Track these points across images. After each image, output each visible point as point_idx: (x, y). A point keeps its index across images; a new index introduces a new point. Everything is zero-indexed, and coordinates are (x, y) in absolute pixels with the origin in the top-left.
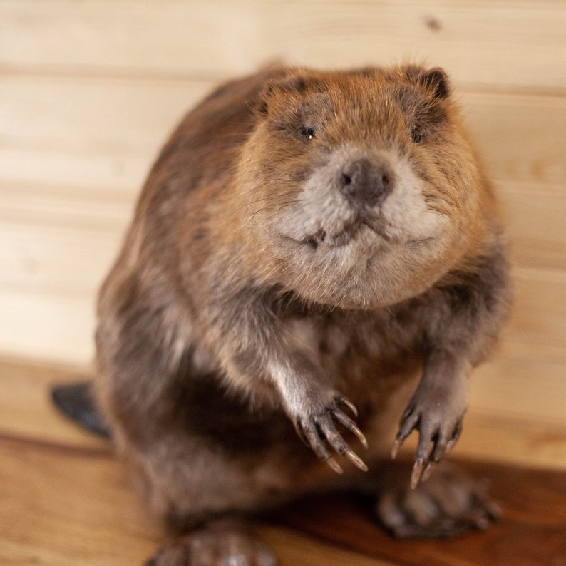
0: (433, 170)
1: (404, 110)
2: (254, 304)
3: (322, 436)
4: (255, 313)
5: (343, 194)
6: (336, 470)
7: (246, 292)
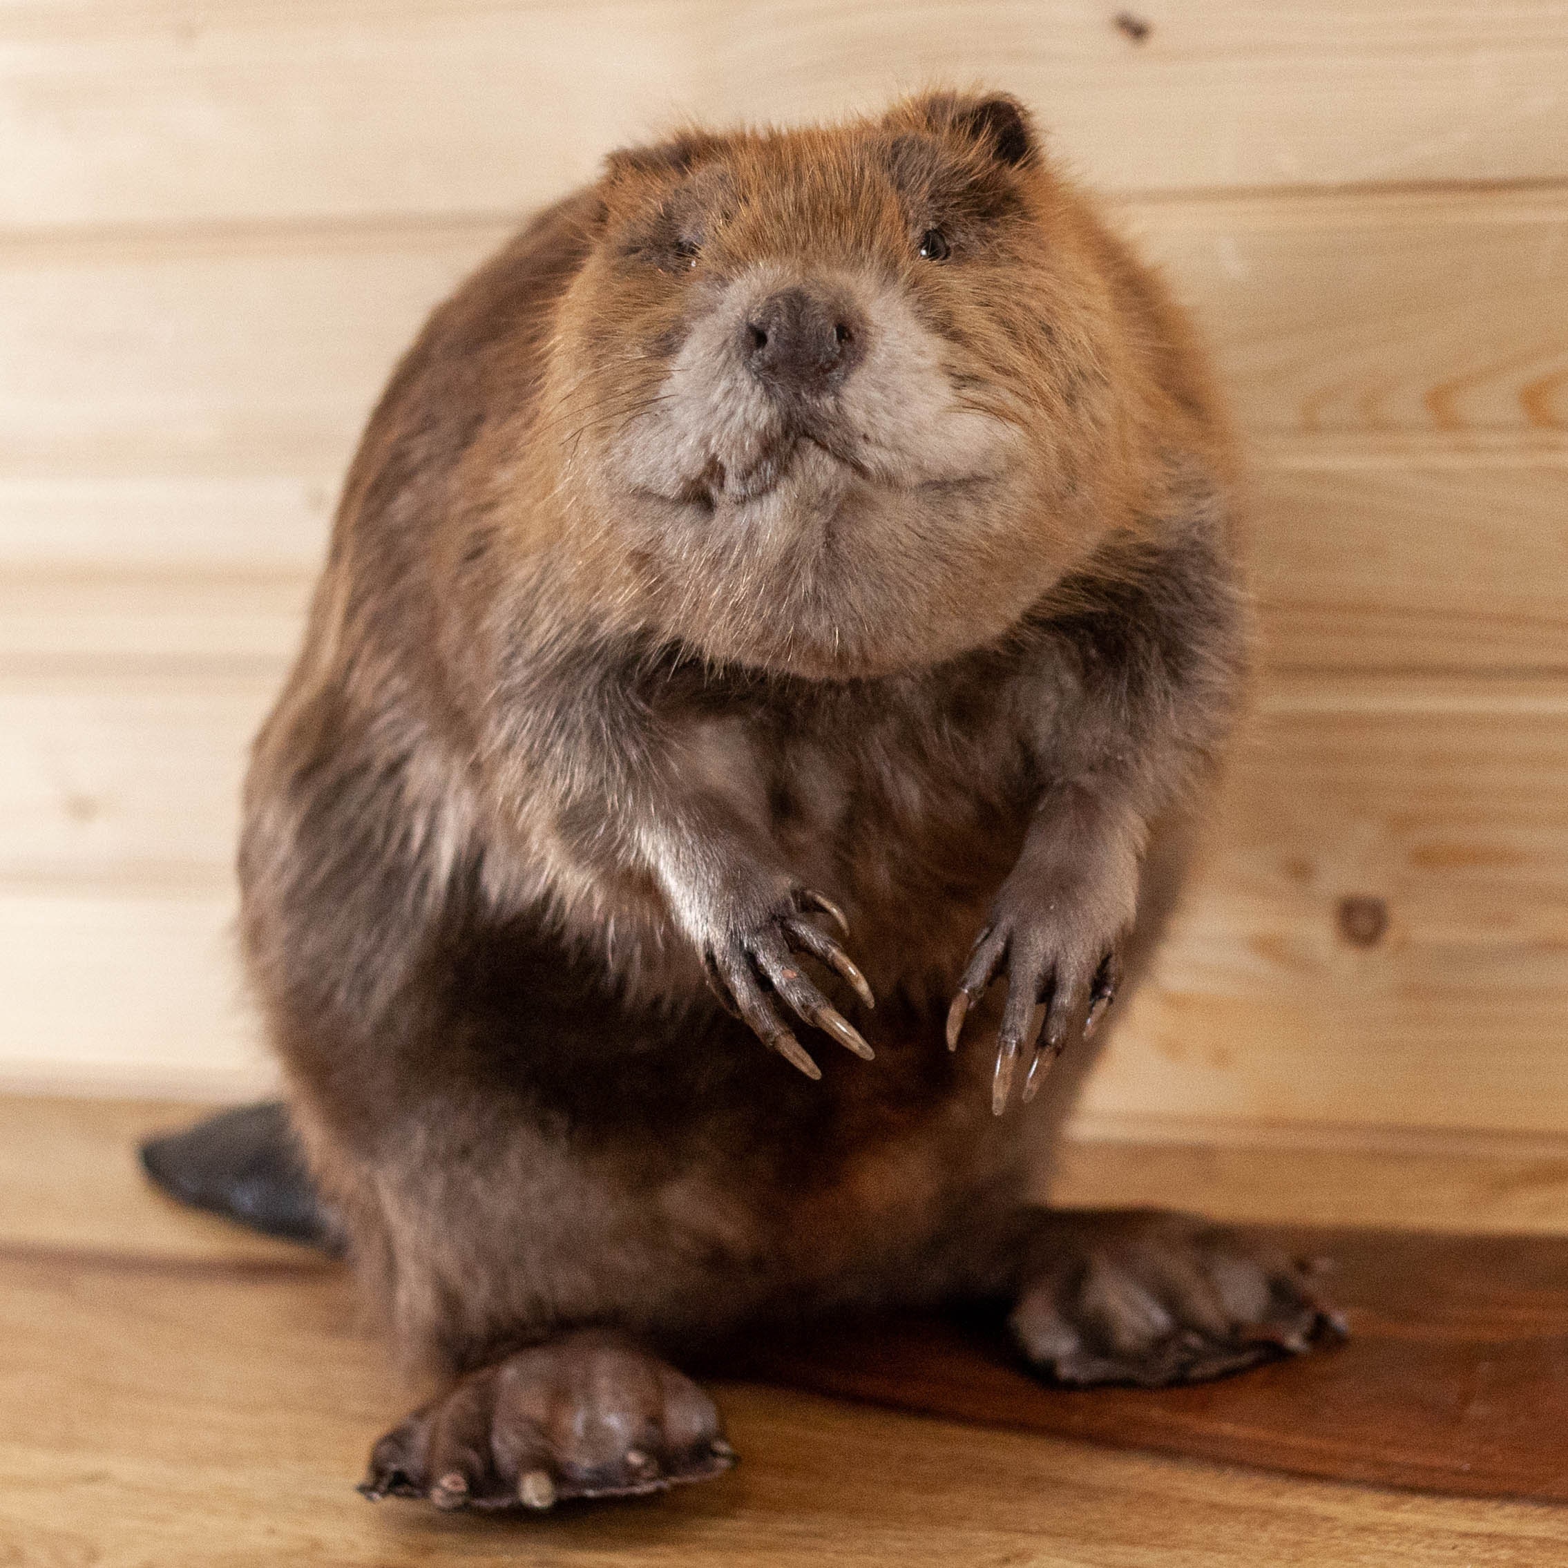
0: (972, 318)
1: (901, 186)
2: (600, 688)
3: (762, 981)
4: (602, 707)
5: (749, 370)
6: (803, 1068)
7: (578, 659)
